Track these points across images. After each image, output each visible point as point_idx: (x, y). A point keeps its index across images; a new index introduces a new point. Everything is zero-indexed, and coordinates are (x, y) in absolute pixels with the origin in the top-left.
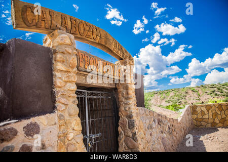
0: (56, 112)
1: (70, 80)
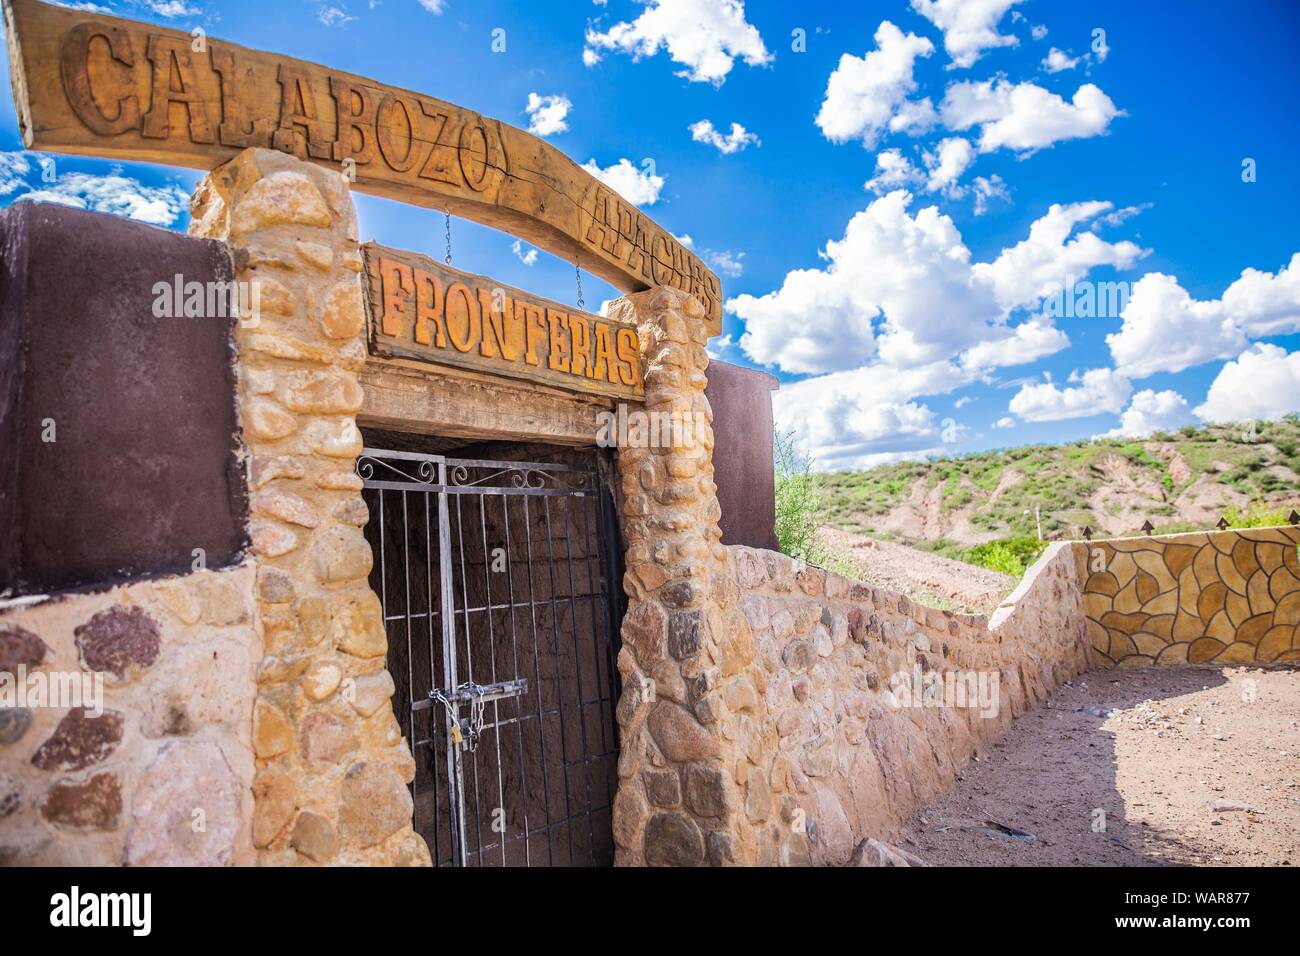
0: (250, 561)
1: (326, 403)
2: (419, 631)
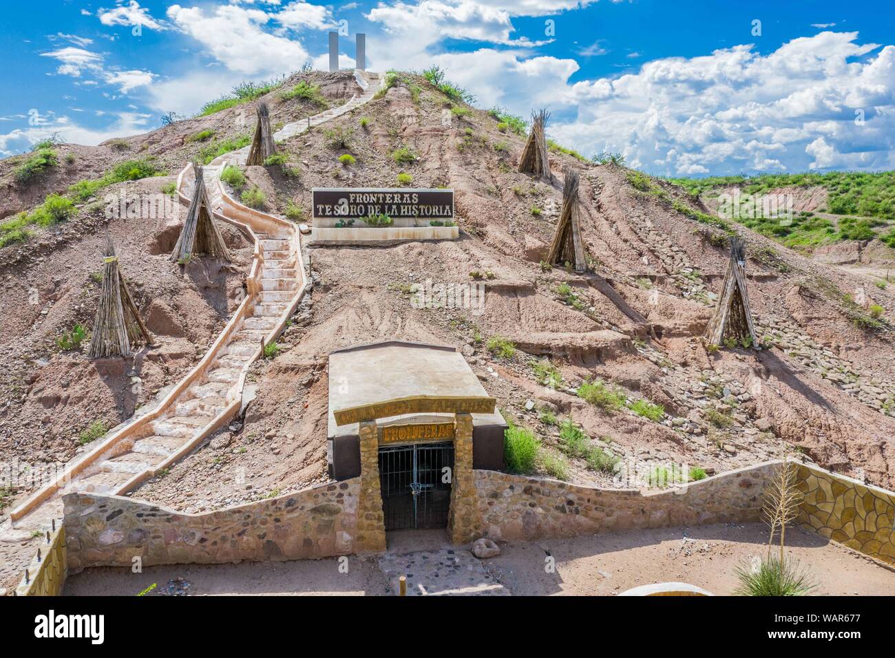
0: (361, 476)
1: (373, 455)
2: (408, 474)
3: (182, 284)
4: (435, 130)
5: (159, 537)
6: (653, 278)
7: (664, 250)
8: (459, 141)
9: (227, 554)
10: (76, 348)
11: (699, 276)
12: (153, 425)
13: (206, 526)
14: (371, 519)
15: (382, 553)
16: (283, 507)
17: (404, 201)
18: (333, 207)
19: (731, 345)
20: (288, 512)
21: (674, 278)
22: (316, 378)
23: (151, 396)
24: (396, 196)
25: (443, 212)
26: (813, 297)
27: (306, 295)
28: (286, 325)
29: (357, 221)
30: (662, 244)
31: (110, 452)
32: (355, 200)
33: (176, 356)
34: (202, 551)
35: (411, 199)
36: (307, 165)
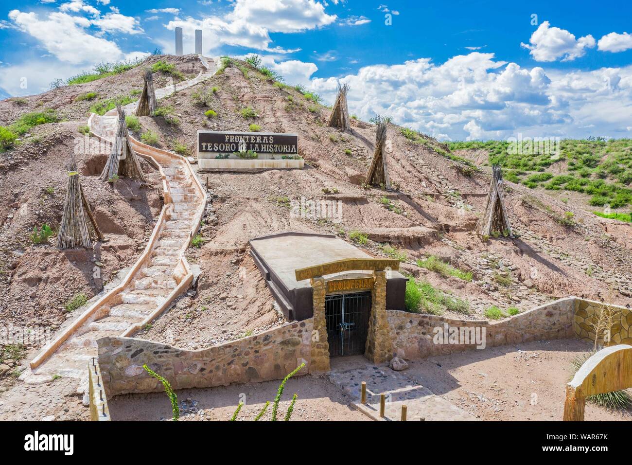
0: (313, 317)
1: (322, 302)
2: (338, 316)
3: (115, 197)
4: (266, 97)
5: (170, 369)
6: (432, 196)
7: (434, 178)
8: (285, 104)
9: (219, 379)
10: (44, 242)
11: (460, 195)
12: (121, 296)
13: (205, 358)
14: (321, 348)
15: (328, 372)
16: (261, 341)
17: (264, 142)
18: (213, 145)
19: (496, 236)
20: (265, 345)
21: (445, 196)
22: (240, 258)
23: (114, 276)
24: (258, 138)
25: (291, 150)
26: (531, 207)
27: (209, 205)
28: (200, 225)
29: (231, 155)
30: (432, 174)
31: (94, 316)
32: (229, 140)
33: (123, 248)
34: (202, 378)
35: (269, 140)
36: (181, 117)
